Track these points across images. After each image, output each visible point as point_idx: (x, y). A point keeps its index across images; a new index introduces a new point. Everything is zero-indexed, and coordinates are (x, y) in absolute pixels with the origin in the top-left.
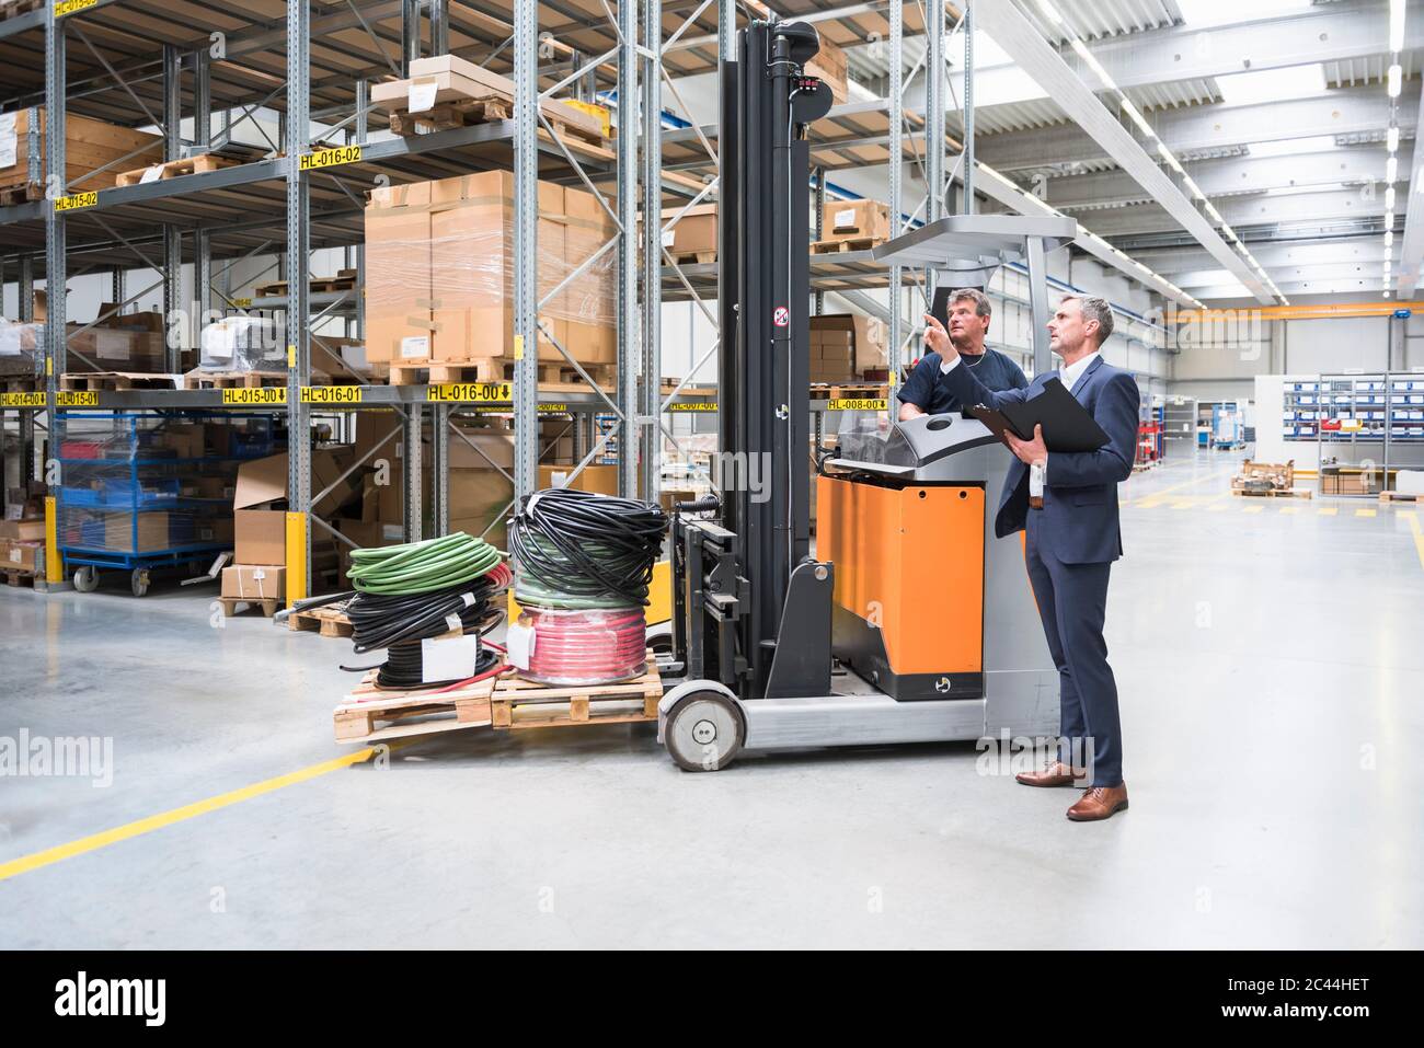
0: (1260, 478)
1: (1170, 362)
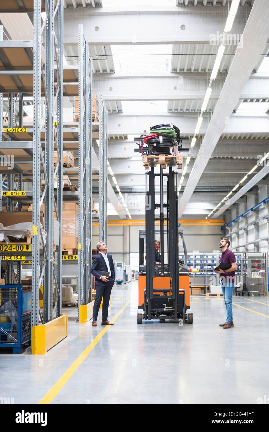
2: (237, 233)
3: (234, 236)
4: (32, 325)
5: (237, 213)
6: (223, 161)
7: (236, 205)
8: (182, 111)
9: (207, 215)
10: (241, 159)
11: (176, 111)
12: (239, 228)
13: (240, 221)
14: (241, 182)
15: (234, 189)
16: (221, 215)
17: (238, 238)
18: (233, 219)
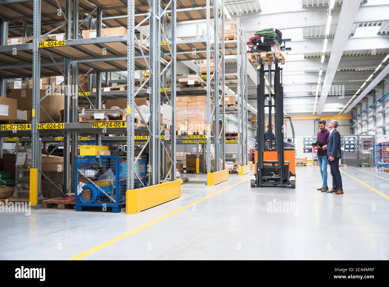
0: (300, 162)
1: (253, 133)
2: (361, 124)
3: (359, 125)
4: (128, 189)
5: (361, 110)
6: (347, 73)
7: (359, 104)
8: (314, 37)
9: (339, 112)
10: (361, 71)
11: (309, 38)
12: (362, 120)
13: (362, 115)
14: (362, 87)
15: (357, 93)
16: (349, 112)
17: (362, 127)
18: (358, 114)
